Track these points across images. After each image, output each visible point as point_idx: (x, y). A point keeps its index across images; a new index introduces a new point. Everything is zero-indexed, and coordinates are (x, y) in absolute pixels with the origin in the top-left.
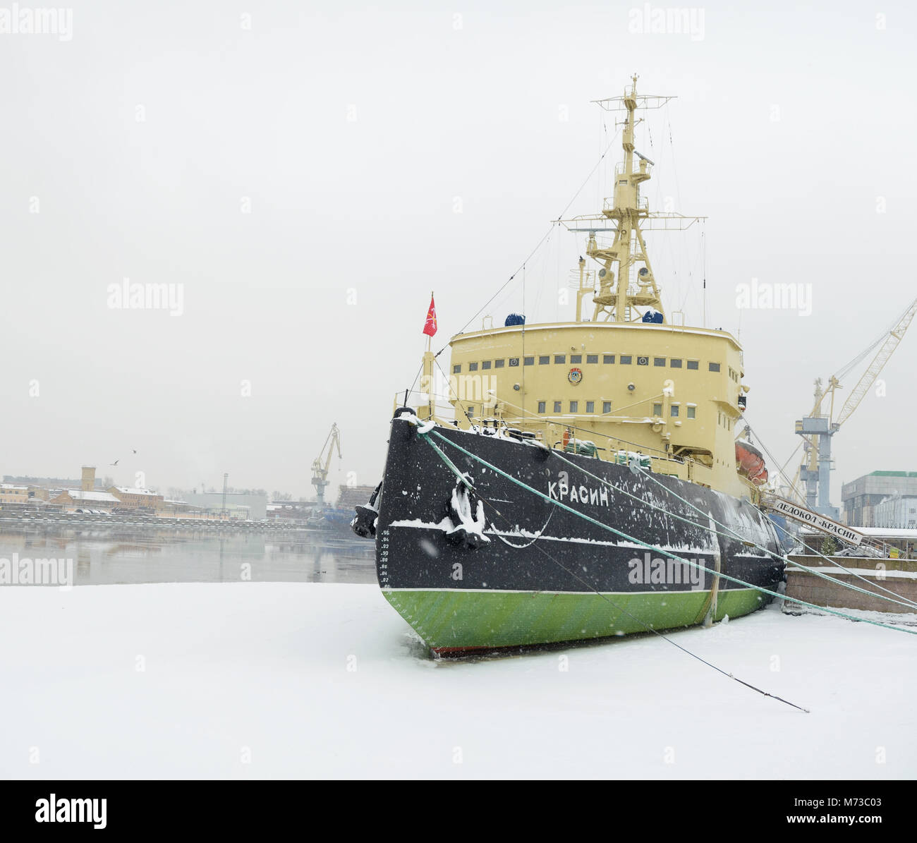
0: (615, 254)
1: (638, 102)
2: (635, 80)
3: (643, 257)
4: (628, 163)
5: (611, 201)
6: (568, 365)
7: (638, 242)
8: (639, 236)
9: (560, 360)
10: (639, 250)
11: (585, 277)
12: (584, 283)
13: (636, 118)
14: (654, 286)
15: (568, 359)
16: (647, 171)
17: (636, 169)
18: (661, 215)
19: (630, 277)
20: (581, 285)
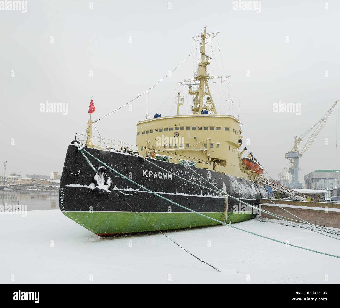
0: (198, 93)
1: (206, 36)
2: (206, 28)
3: (209, 93)
4: (203, 59)
5: (197, 74)
6: (174, 131)
7: (207, 88)
8: (207, 85)
9: (171, 129)
10: (207, 90)
11: (180, 99)
12: (180, 101)
13: (206, 42)
14: (213, 104)
15: (174, 129)
16: (209, 61)
17: (205, 61)
18: (214, 77)
19: (204, 101)
20: (179, 102)
